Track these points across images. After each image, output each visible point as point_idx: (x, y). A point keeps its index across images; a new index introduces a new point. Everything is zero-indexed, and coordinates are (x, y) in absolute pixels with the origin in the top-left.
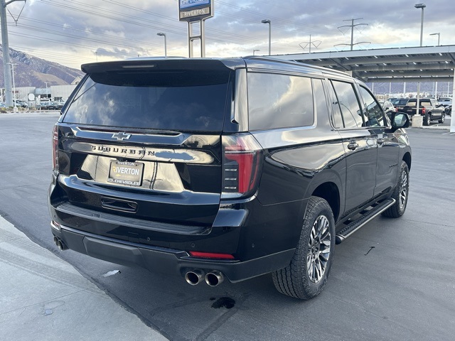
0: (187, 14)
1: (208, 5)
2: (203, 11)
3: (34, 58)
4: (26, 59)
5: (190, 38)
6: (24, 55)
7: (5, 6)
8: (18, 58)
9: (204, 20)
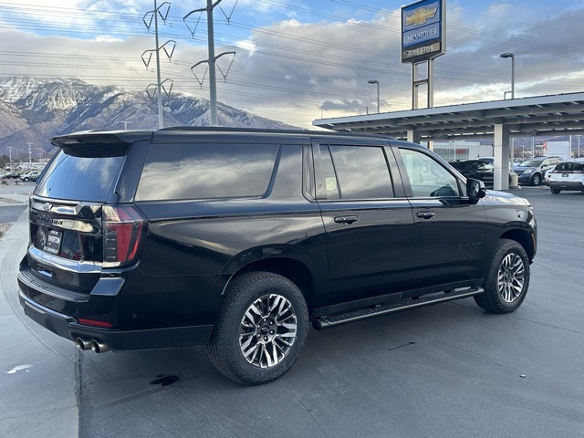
0: (411, 53)
1: (438, 40)
2: (432, 48)
3: (256, 117)
4: (247, 118)
5: (414, 83)
6: (245, 114)
7: (214, 61)
8: (238, 117)
9: (433, 59)
